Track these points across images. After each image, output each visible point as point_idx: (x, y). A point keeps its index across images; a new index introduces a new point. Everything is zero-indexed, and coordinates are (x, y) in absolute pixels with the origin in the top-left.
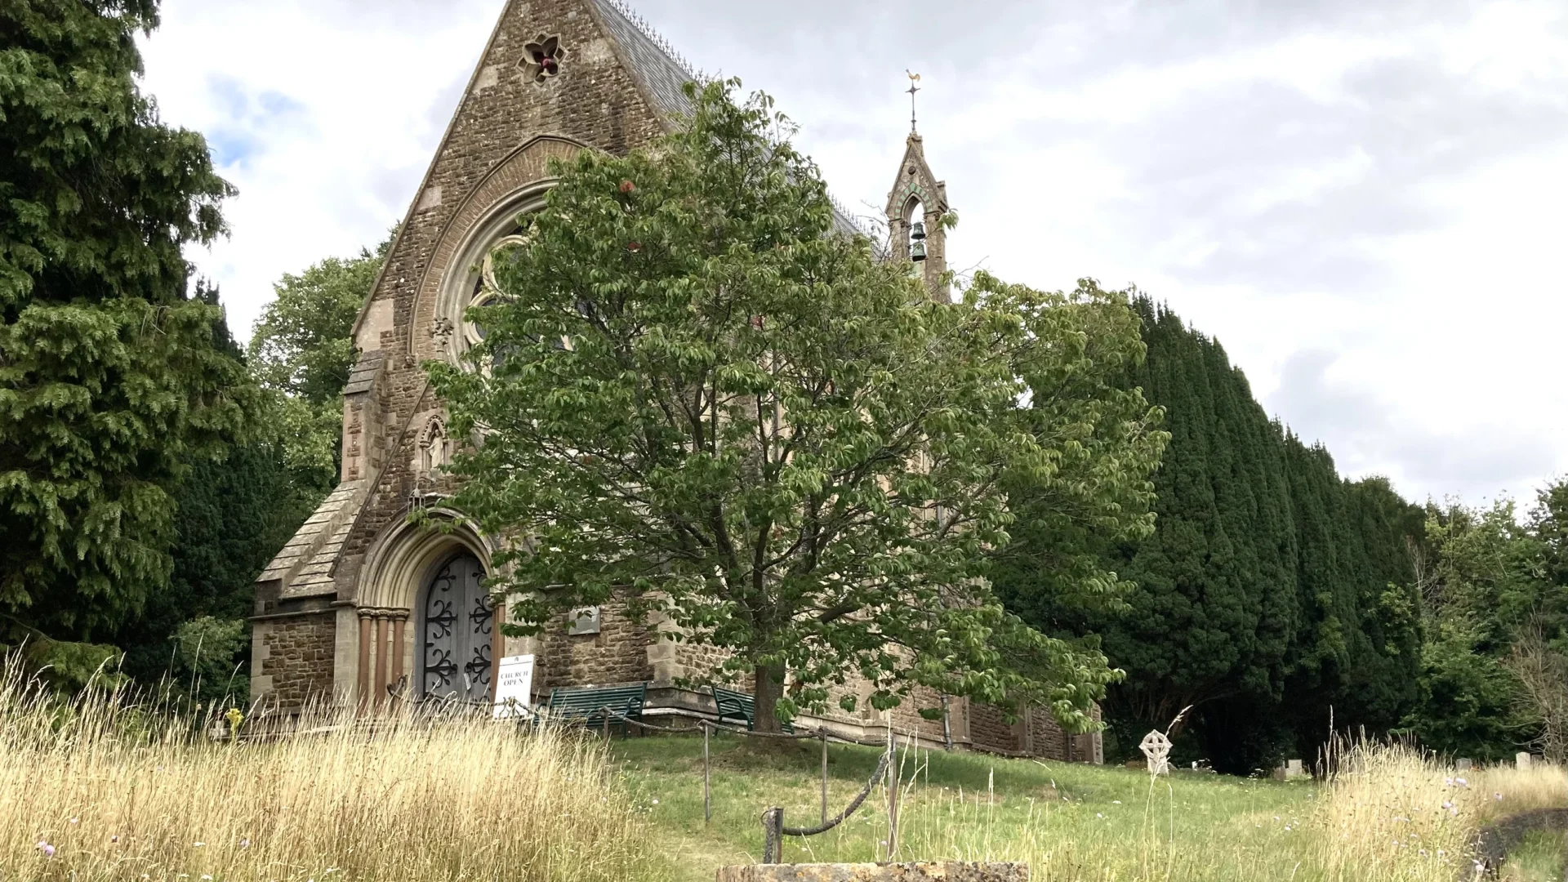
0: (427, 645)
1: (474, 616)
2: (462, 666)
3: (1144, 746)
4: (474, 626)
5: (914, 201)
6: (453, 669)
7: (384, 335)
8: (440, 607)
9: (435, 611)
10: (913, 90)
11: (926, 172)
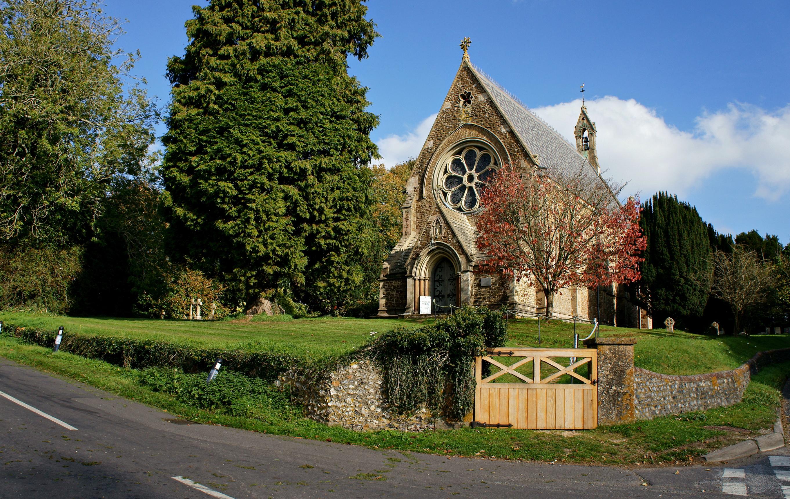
0: (435, 289)
1: (449, 280)
2: (446, 295)
3: (665, 323)
4: (450, 283)
5: (584, 130)
6: (443, 296)
7: (415, 188)
8: (438, 277)
9: (437, 278)
10: (583, 91)
11: (588, 120)
